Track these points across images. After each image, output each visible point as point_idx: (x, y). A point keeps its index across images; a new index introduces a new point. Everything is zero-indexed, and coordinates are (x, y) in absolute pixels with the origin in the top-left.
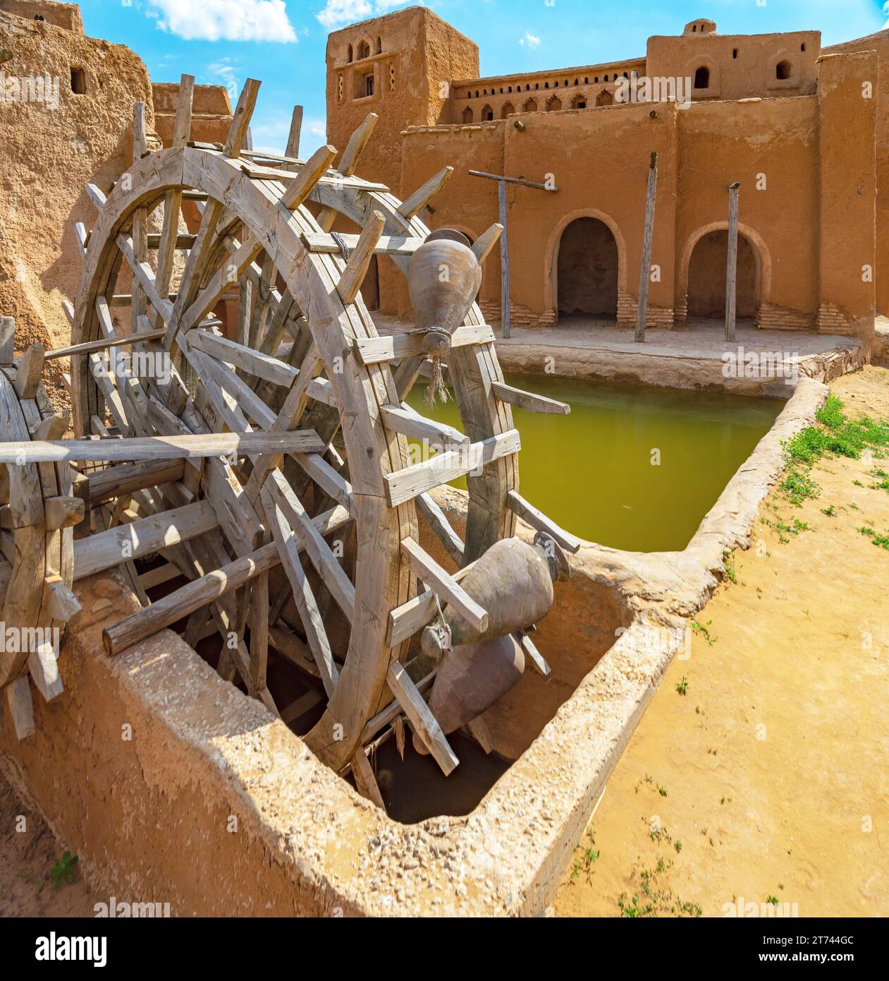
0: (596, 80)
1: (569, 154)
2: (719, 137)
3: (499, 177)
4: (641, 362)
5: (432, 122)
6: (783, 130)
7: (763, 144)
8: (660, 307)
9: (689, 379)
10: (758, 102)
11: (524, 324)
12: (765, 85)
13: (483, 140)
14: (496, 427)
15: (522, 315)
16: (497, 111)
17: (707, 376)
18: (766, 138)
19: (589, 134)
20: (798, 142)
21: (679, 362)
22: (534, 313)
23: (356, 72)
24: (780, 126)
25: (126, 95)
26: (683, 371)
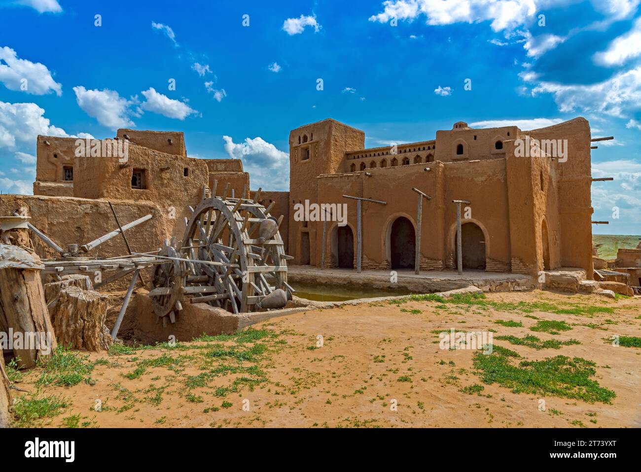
0: (415, 150)
1: (392, 187)
2: (462, 178)
3: (358, 198)
4: (408, 281)
5: (333, 172)
6: (491, 175)
7: (482, 181)
8: (435, 260)
9: (427, 288)
10: (479, 162)
11: (373, 268)
12: (490, 152)
13: (354, 181)
14: (280, 264)
15: (372, 264)
16: (368, 164)
17: (434, 286)
18: (484, 179)
19: (400, 178)
20: (498, 180)
21: (424, 280)
22: (377, 263)
23: (302, 149)
24: (490, 173)
25: (200, 176)
26: (425, 284)
